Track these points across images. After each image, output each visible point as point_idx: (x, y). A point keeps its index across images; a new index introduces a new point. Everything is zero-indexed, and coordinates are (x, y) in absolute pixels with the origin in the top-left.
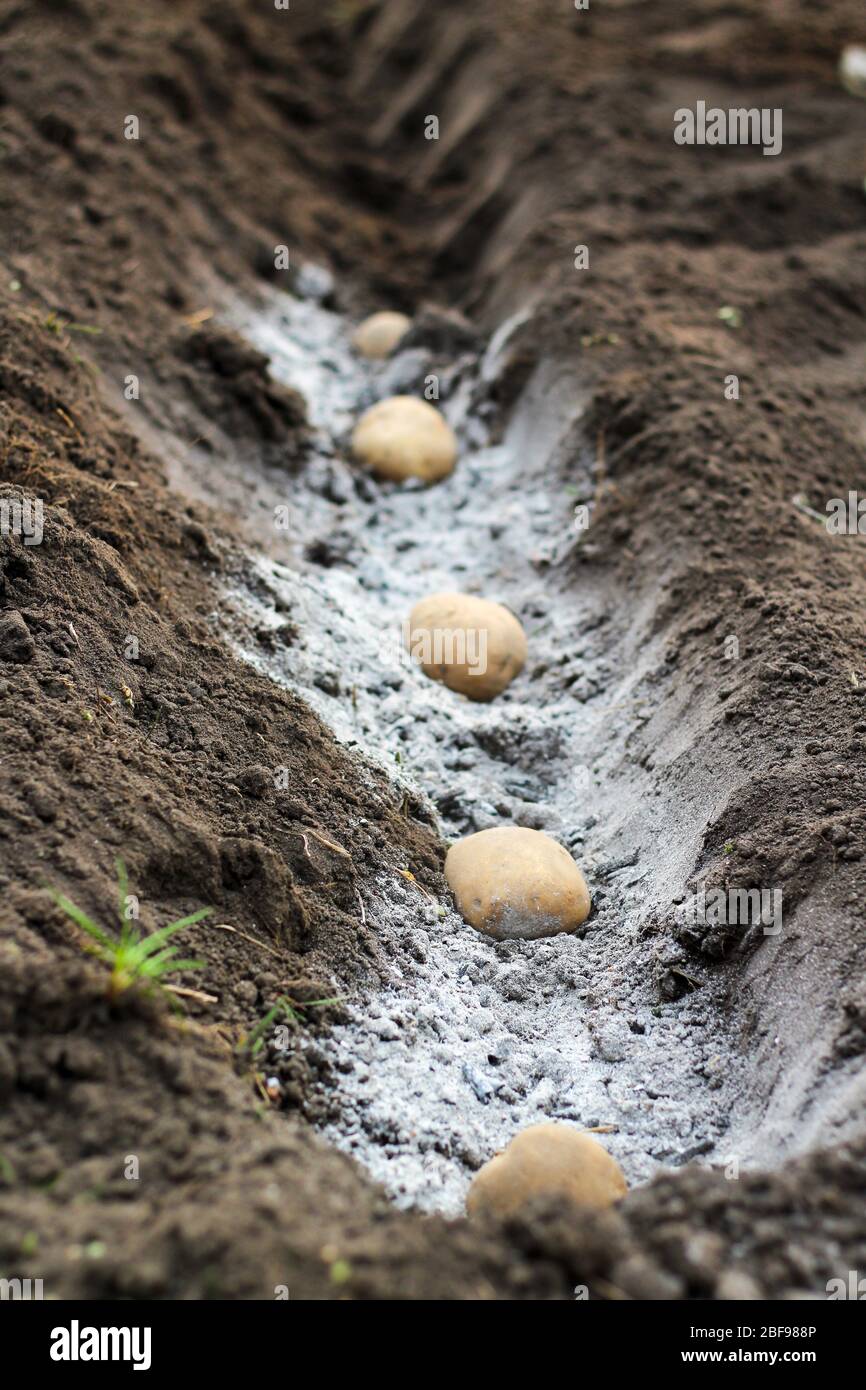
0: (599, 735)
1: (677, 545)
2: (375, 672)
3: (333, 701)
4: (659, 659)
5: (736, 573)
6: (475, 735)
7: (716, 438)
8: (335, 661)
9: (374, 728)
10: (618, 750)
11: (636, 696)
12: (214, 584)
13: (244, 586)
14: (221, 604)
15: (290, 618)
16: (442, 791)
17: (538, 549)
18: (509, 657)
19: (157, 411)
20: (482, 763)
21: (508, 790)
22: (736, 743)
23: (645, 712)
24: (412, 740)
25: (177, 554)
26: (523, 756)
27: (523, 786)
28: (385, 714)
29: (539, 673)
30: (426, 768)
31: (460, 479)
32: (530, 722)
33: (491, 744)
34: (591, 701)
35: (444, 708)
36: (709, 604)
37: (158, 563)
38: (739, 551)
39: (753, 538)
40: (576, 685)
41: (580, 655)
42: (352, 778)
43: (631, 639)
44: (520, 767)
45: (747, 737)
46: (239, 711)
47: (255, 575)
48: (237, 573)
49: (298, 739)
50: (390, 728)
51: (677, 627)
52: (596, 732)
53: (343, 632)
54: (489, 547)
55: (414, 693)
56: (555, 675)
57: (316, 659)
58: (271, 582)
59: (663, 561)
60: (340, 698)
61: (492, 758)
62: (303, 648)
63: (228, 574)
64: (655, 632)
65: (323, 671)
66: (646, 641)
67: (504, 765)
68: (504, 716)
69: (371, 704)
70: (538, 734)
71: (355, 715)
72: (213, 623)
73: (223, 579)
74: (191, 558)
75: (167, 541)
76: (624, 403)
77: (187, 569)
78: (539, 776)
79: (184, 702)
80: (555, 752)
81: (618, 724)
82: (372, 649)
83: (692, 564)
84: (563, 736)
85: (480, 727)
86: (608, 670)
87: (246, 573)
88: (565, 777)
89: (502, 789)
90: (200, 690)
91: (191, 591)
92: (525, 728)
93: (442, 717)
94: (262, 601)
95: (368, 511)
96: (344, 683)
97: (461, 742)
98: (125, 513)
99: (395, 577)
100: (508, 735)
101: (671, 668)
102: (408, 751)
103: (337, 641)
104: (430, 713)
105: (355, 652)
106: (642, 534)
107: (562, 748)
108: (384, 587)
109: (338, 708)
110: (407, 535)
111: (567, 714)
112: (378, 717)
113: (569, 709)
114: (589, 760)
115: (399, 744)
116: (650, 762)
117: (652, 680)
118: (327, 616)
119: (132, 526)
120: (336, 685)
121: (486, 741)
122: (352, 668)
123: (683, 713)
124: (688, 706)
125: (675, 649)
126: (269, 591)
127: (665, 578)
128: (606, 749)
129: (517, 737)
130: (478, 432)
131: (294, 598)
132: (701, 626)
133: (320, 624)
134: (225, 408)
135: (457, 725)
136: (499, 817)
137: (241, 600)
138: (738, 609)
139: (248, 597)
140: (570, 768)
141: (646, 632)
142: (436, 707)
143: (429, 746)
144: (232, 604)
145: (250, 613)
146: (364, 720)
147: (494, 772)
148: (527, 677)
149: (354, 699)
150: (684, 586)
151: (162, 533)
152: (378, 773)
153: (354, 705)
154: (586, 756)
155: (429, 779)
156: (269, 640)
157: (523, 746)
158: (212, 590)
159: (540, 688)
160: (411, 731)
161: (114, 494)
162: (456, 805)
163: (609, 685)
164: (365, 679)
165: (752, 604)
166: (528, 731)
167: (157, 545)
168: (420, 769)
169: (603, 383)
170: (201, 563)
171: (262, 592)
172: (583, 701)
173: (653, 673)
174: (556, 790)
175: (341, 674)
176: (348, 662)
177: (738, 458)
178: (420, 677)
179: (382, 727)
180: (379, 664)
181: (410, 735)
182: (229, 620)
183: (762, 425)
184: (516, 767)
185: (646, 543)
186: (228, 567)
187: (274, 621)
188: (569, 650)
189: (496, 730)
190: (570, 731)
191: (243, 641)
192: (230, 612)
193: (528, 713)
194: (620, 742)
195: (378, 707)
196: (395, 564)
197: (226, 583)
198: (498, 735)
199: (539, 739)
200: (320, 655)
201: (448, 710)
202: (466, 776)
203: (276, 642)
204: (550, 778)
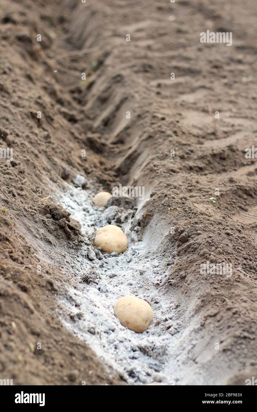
0: (178, 348)
1: (202, 283)
2: (106, 325)
3: (94, 337)
4: (198, 324)
5: (222, 296)
6: (139, 347)
7: (213, 246)
8: (94, 323)
9: (106, 345)
10: (185, 354)
11: (190, 336)
12: (56, 299)
13: (65, 298)
14: (58, 306)
15: (80, 309)
16: (129, 368)
17: (155, 279)
18: (148, 318)
19: (35, 232)
20: (141, 357)
21: (150, 367)
22: (226, 359)
23: (194, 342)
24: (118, 349)
25: (44, 289)
26: (154, 354)
27: (154, 365)
28: (110, 340)
29: (158, 324)
30: (124, 360)
31: (129, 252)
32: (156, 343)
33: (143, 350)
34: (175, 335)
35: (128, 338)
36: (214, 306)
37: (38, 293)
38: (222, 287)
39: (227, 283)
40: (170, 329)
41: (171, 319)
42: (103, 370)
43: (187, 315)
44: (153, 358)
45: (230, 357)
46: (67, 350)
47: (69, 295)
48: (63, 294)
49: (85, 358)
50: (112, 345)
51: (203, 313)
52: (177, 347)
53: (96, 313)
54: (139, 277)
55: (119, 333)
56: (163, 325)
57: (88, 323)
58: (74, 297)
59: (197, 288)
60: (96, 335)
61: (144, 355)
62: (84, 320)
63: (60, 295)
64: (195, 313)
65: (90, 327)
66: (193, 316)
67: (148, 357)
68: (148, 341)
69: (105, 337)
70: (159, 347)
71: (101, 341)
72: (56, 313)
73: (59, 297)
74: (49, 290)
75: (41, 285)
76: (182, 232)
77: (47, 294)
78: (159, 361)
79: (49, 348)
80: (164, 353)
81: (185, 345)
82: (106, 318)
83: (207, 291)
84: (167, 347)
85: (140, 345)
86: (180, 325)
87: (66, 294)
88: (167, 361)
89: (148, 366)
90: (54, 343)
91: (49, 302)
92: (155, 345)
93: (128, 341)
94: (71, 303)
95: (100, 262)
96: (97, 330)
97: (134, 350)
98: (28, 278)
99: (110, 287)
100: (149, 347)
101: (202, 328)
102: (117, 353)
103: (94, 316)
104: (124, 340)
105: (100, 319)
106: (190, 278)
107: (166, 352)
108: (107, 291)
109: (95, 339)
110: (113, 272)
111: (167, 339)
112: (107, 341)
113: (168, 338)
114: (175, 356)
115: (114, 351)
116: (196, 361)
117: (196, 331)
118: (92, 308)
119: (31, 282)
120: (95, 331)
121: (142, 349)
122: (99, 324)
123: (207, 345)
124: (209, 343)
125: (203, 322)
126: (73, 300)
127: (198, 294)
128: (181, 353)
129: (152, 348)
130: (134, 236)
131: (81, 302)
132: (212, 314)
133: (89, 310)
134: (56, 230)
135: (133, 344)
136: (147, 376)
137: (64, 304)
138: (224, 311)
139: (67, 302)
140: (169, 358)
141: (192, 313)
142: (126, 337)
143: (124, 351)
144: (62, 306)
145: (67, 308)
146: (103, 343)
147: (145, 360)
148: (154, 325)
149: (100, 336)
150: (205, 298)
151: (39, 283)
152: (110, 367)
153: (100, 338)
154: (174, 355)
155: (125, 363)
156: (74, 318)
157: (154, 351)
158: (55, 301)
159: (158, 329)
160: (118, 346)
161: (25, 271)
162: (134, 373)
163: (181, 330)
164: (103, 328)
165: (229, 309)
166: (156, 346)
167: (38, 287)
168: (121, 360)
169: (175, 224)
170: (52, 291)
171: (71, 301)
172: (173, 335)
173: (196, 329)
174: (165, 366)
175: (96, 327)
176: (98, 323)
177: (220, 253)
178: (120, 326)
179: (109, 345)
180: (108, 323)
181: (118, 347)
182: (61, 312)
183: (226, 241)
184: (151, 358)
185: (191, 281)
186: (60, 292)
187: (75, 311)
188: (167, 316)
189: (145, 346)
190: (169, 345)
191: (66, 319)
192: (61, 309)
193: (155, 340)
194: (186, 352)
195: (108, 338)
196: (110, 283)
197: (60, 298)
198: (146, 348)
199: (159, 349)
200: (89, 321)
201: (130, 339)
202: (136, 361)
203: (76, 319)
204: (163, 362)
